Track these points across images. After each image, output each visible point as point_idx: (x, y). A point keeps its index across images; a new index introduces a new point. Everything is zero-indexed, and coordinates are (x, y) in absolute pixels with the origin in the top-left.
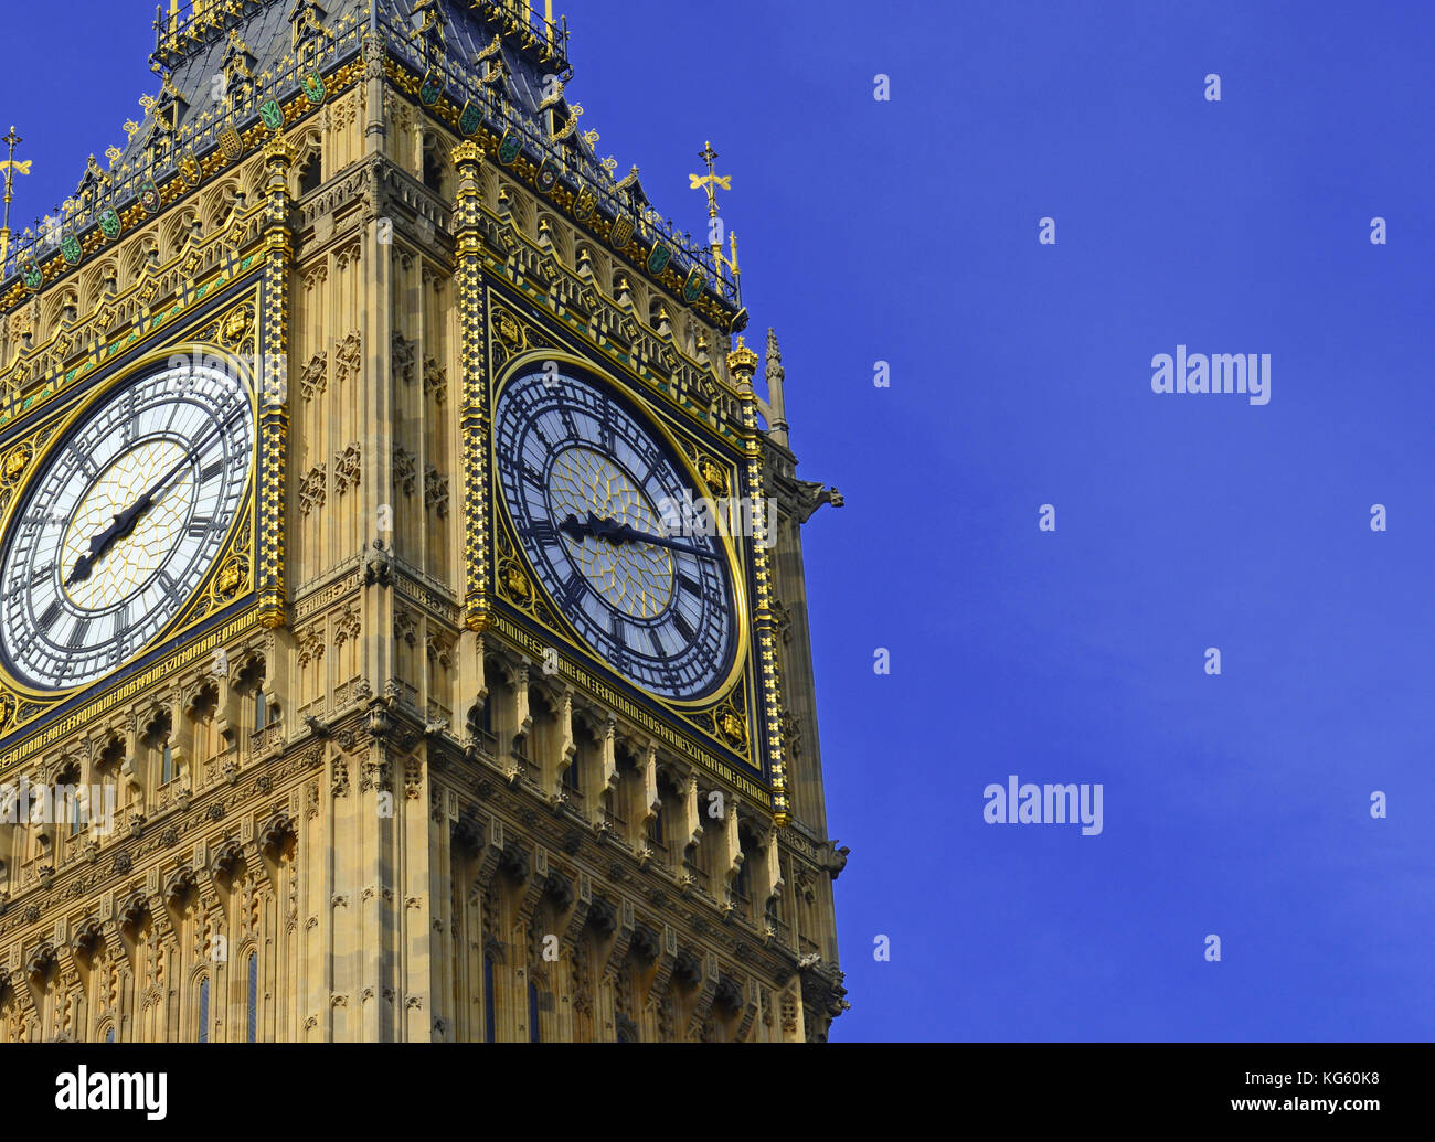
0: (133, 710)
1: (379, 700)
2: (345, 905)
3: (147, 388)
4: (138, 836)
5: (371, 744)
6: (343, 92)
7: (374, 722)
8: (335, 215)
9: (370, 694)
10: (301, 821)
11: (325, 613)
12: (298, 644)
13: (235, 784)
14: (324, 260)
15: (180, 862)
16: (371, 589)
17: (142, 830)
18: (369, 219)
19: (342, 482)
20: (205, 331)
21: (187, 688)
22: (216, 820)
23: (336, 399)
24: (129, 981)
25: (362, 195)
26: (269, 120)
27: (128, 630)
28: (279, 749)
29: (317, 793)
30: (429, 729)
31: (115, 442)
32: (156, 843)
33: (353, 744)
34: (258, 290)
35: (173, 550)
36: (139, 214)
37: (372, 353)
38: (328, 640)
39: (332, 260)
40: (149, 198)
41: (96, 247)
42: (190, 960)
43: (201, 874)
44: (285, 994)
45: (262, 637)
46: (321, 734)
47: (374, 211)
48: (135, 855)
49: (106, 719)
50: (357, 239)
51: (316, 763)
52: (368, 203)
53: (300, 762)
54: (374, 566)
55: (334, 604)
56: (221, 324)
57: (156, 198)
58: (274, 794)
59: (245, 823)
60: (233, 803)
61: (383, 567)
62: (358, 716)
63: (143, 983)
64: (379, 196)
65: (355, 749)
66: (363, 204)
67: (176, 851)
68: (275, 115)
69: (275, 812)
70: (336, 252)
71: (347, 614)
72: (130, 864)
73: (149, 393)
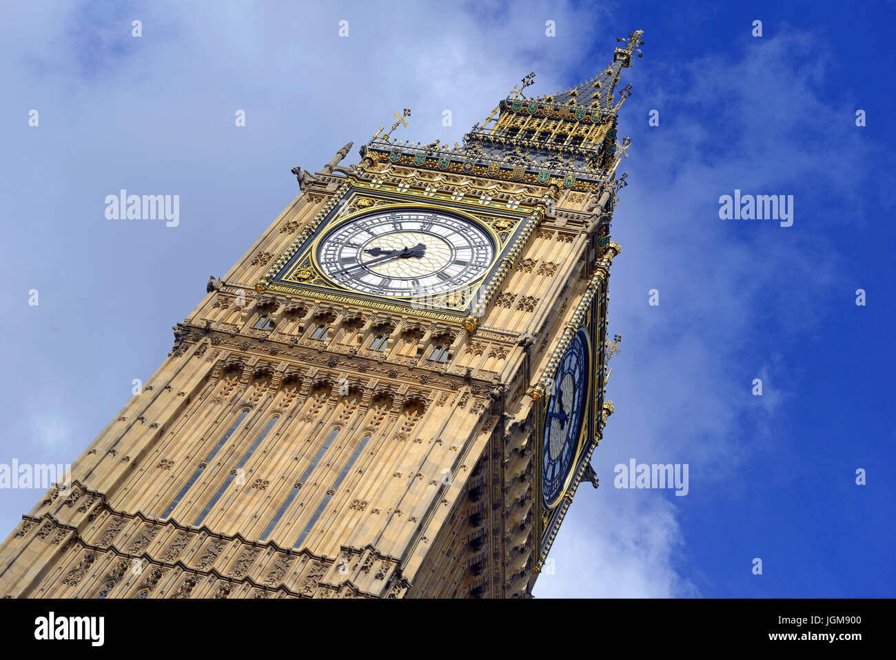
0: (377, 314)
1: (503, 386)
2: (441, 445)
3: (443, 219)
4: (349, 358)
5: (488, 398)
6: (580, 191)
7: (496, 392)
8: (568, 221)
9: (500, 380)
10: (433, 403)
11: (491, 342)
12: (470, 344)
13: (411, 370)
14: (553, 233)
15: (359, 380)
16: (519, 347)
17: (352, 357)
18: (583, 232)
19: (521, 306)
20: (485, 218)
21: (408, 323)
22: (390, 376)
23: (533, 278)
24: (300, 406)
25: (587, 222)
26: (542, 177)
27: (387, 287)
28: (443, 371)
29: (446, 398)
30: (506, 414)
31: (417, 226)
32: (355, 366)
33: (478, 393)
34: (521, 221)
35: (426, 276)
36: (458, 168)
37: (562, 273)
38: (486, 352)
39: (556, 235)
40: (468, 166)
41: (431, 166)
42: (336, 417)
43: (369, 390)
44: (379, 459)
45: (459, 329)
46: (468, 379)
47: (589, 230)
48: (342, 363)
49: (362, 309)
50: (574, 236)
51: (454, 388)
52: (587, 227)
53: (447, 382)
54: (528, 340)
55: (498, 341)
56: (495, 220)
57: (471, 168)
58: (425, 385)
59: (403, 388)
60: (403, 376)
61: (531, 343)
62: (489, 385)
63: (306, 410)
64: (595, 227)
65: (477, 396)
66: (584, 226)
67: (362, 375)
68: (545, 177)
69: (420, 392)
70: (560, 233)
71: (501, 348)
72: (336, 365)
73: (443, 221)
